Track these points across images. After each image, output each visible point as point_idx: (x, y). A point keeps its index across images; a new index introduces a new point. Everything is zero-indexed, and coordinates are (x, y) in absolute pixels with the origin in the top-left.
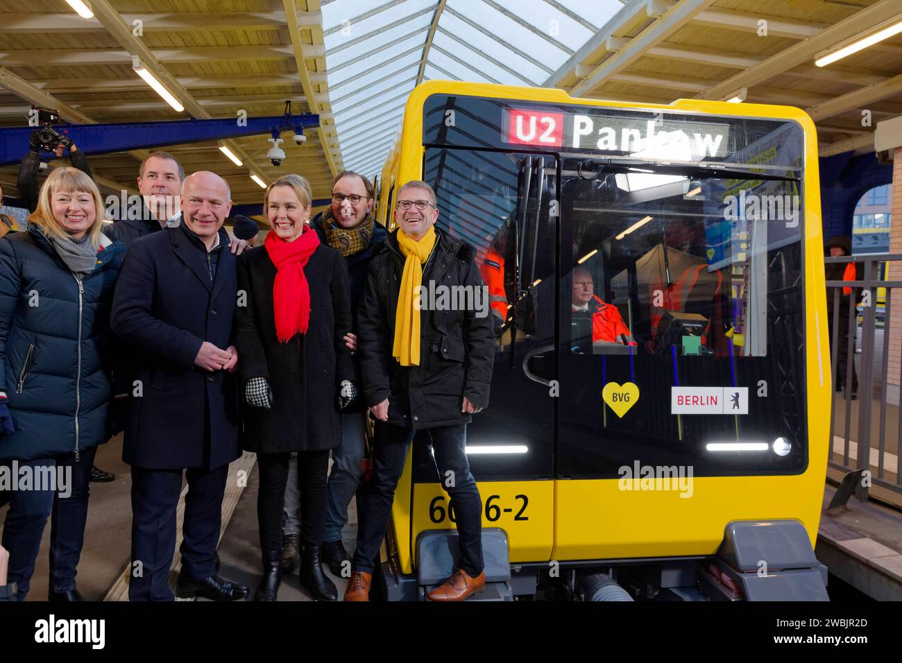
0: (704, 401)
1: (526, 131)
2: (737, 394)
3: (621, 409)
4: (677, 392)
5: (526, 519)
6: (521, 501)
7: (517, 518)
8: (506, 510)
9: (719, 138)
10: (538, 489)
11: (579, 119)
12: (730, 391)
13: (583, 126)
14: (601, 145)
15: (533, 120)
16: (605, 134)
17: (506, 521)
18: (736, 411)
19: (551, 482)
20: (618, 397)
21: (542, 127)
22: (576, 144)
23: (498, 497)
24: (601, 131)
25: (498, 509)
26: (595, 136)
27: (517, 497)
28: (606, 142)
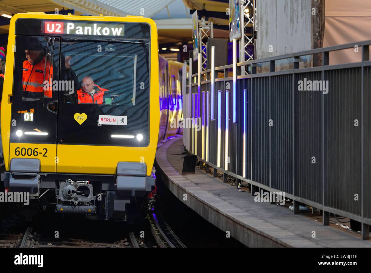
0: (111, 120)
1: (51, 28)
2: (123, 118)
3: (80, 122)
4: (100, 117)
5: (47, 156)
6: (45, 150)
7: (44, 156)
8: (40, 153)
9: (121, 29)
10: (51, 147)
11: (69, 24)
12: (121, 117)
13: (71, 26)
14: (77, 33)
15: (53, 25)
16: (79, 29)
17: (40, 156)
18: (122, 124)
19: (55, 145)
20: (79, 118)
21: (56, 27)
22: (68, 33)
23: (37, 149)
24: (77, 28)
25: (37, 152)
26: (75, 30)
27: (44, 149)
28: (79, 32)
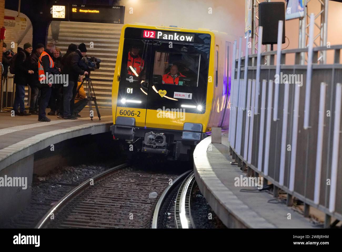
0: (182, 96)
1: (147, 35)
2: (189, 95)
3: (162, 96)
4: (175, 93)
5: (140, 116)
6: (139, 113)
7: (138, 116)
8: (135, 114)
9: (192, 37)
10: (143, 111)
11: (159, 32)
12: (188, 94)
13: (160, 34)
14: (164, 38)
15: (149, 33)
16: (165, 36)
17: (135, 116)
18: (189, 98)
19: (145, 110)
20: (162, 93)
21: (151, 34)
22: (158, 38)
23: (134, 111)
24: (164, 35)
25: (134, 114)
26: (163, 36)
27: (138, 112)
28: (165, 38)
